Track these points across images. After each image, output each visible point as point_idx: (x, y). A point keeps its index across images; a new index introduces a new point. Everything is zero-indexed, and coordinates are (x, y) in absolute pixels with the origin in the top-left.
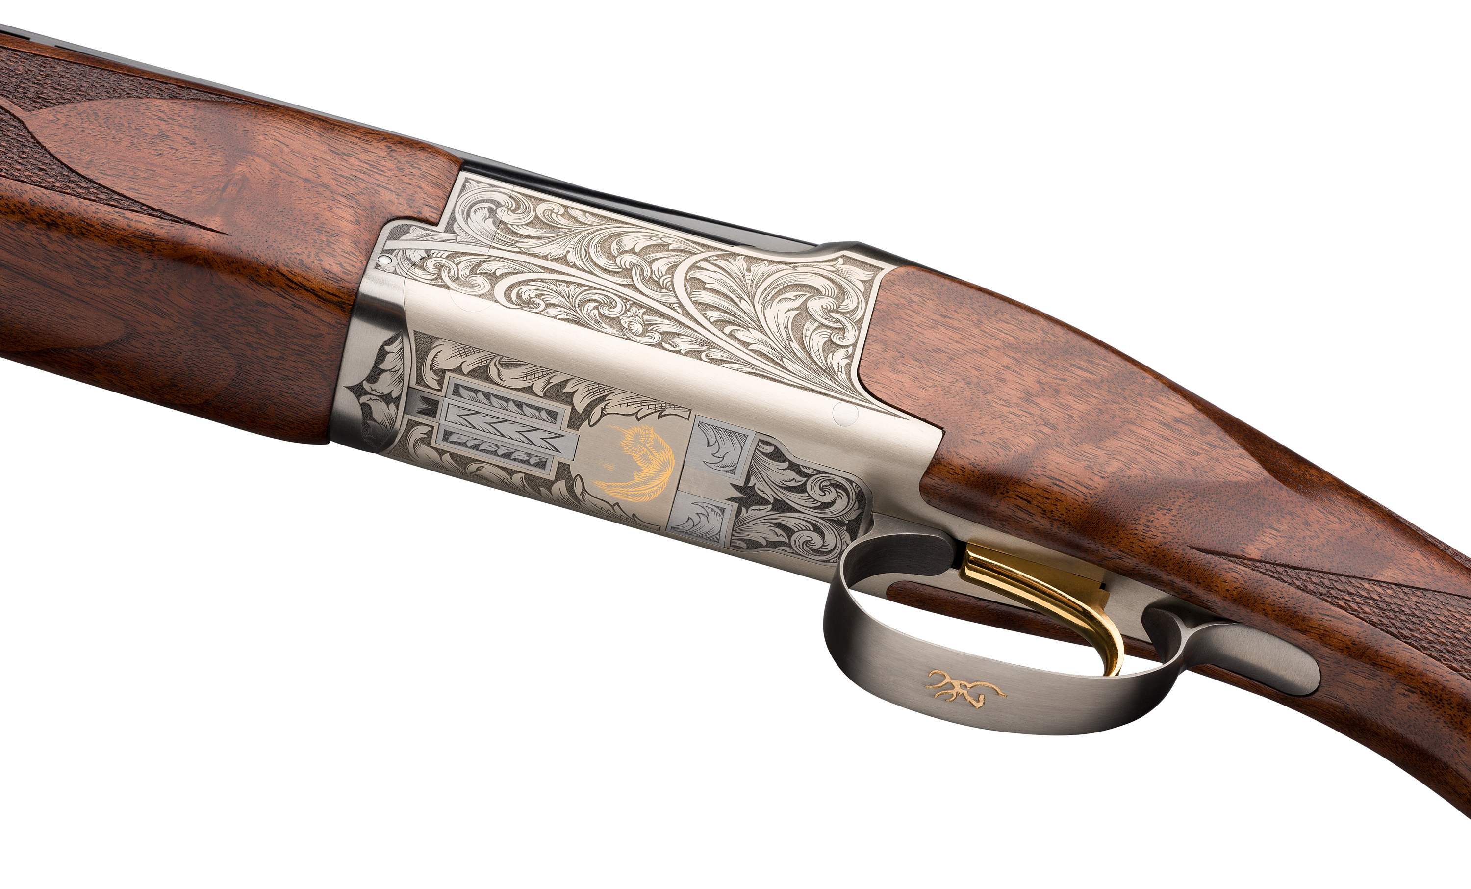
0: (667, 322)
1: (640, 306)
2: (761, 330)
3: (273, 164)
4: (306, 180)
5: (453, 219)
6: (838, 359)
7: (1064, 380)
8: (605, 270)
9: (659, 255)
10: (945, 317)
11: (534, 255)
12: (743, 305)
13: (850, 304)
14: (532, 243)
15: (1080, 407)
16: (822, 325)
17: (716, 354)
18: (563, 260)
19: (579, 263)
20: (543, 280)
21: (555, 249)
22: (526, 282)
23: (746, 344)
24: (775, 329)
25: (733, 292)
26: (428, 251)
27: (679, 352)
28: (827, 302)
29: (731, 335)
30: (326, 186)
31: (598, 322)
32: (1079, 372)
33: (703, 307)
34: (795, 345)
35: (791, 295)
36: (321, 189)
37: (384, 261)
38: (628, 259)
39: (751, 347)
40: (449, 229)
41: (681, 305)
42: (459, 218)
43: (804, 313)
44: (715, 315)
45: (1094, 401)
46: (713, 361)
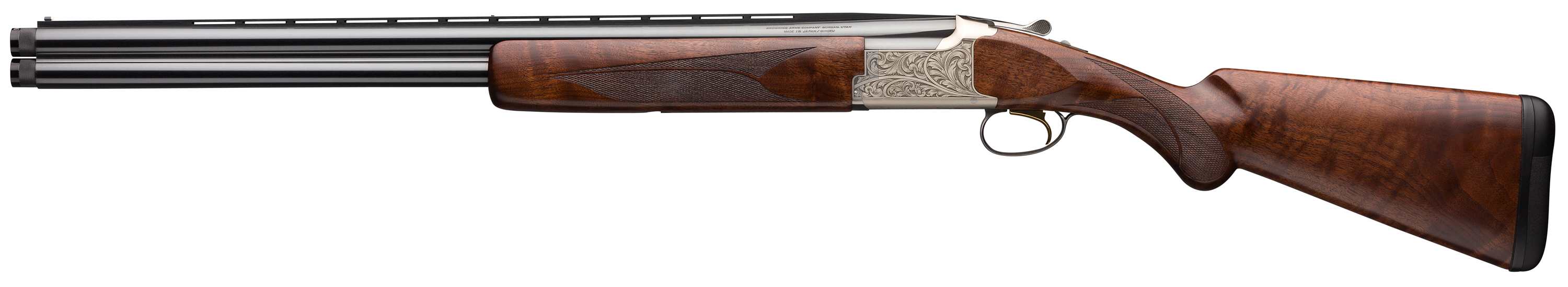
0: (926, 86)
1: (918, 83)
2: (949, 80)
3: (821, 73)
4: (831, 75)
5: (867, 70)
6: (969, 82)
7: (1024, 66)
8: (907, 73)
9: (918, 61)
10: (991, 54)
11: (889, 75)
12: (943, 71)
13: (968, 59)
14: (888, 70)
15: (1029, 75)
16: (963, 71)
17: (940, 93)
18: (896, 74)
19: (901, 73)
20: (894, 84)
21: (893, 71)
22: (889, 86)
23: (946, 86)
24: (951, 78)
25: (939, 67)
26: (864, 85)
27: (931, 96)
28: (962, 61)
29: (942, 85)
30: (835, 76)
31: (910, 94)
32: (1027, 61)
33: (933, 76)
34: (957, 81)
35: (953, 62)
36: (835, 77)
37: (856, 92)
38: (912, 66)
39: (947, 87)
40: (868, 74)
41: (928, 79)
42: (869, 68)
43: (957, 68)
44: (936, 78)
45: (1032, 71)
46: (940, 96)
